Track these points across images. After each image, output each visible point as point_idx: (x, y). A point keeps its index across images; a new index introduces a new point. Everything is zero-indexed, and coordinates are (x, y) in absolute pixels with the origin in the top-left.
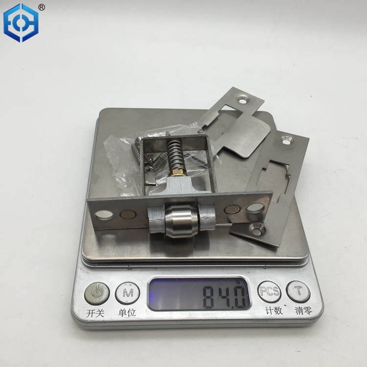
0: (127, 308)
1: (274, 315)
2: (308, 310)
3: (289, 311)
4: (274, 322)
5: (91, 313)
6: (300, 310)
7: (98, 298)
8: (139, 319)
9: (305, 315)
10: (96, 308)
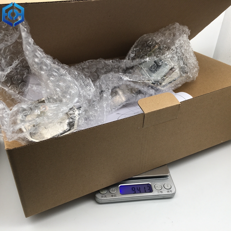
0: (113, 194)
1: (160, 194)
2: (171, 191)
3: (165, 192)
4: (161, 196)
5: (102, 197)
6: (168, 192)
9: (170, 193)
10: (104, 195)
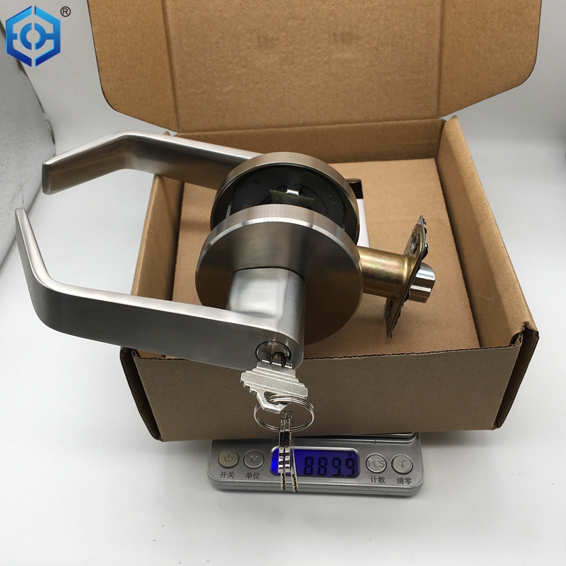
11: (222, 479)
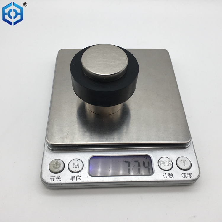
0: (75, 175)
1: (168, 179)
2: (190, 175)
3: (178, 176)
5: (53, 178)
6: (185, 175)
7: (57, 169)
8: (83, 182)
9: (188, 178)
10: (56, 175)
11: (52, 182)
